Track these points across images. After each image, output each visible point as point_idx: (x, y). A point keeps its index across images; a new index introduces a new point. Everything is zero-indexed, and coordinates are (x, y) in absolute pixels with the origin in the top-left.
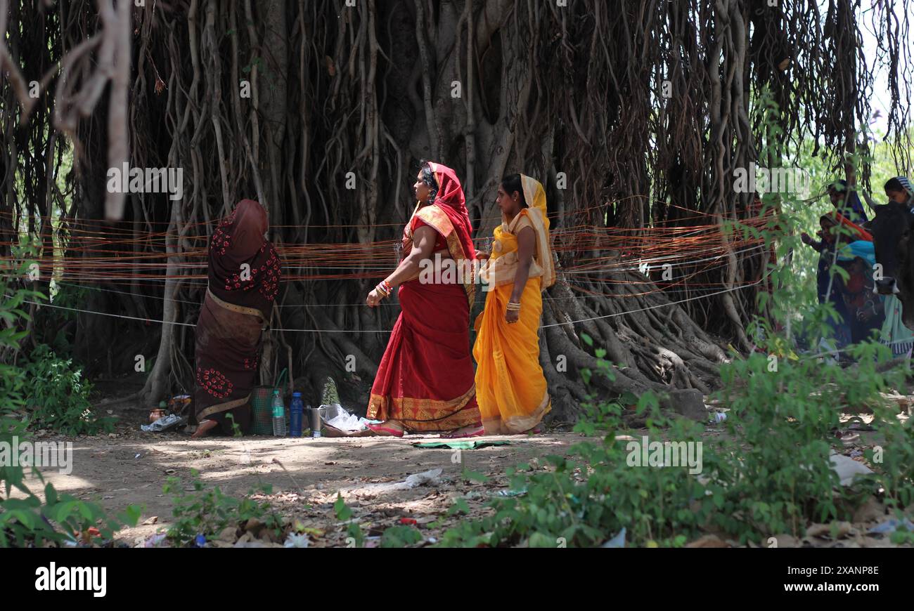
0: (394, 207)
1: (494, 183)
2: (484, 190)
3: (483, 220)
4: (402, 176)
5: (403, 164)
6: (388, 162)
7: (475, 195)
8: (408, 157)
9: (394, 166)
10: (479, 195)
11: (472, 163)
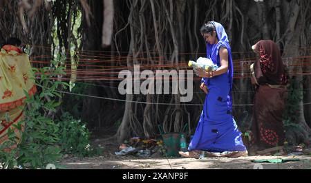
0: (240, 44)
1: (289, 31)
2: (285, 34)
3: (284, 49)
4: (245, 28)
5: (245, 22)
6: (237, 21)
7: (281, 37)
8: (247, 18)
9: (240, 23)
10: (283, 37)
11: (279, 21)
